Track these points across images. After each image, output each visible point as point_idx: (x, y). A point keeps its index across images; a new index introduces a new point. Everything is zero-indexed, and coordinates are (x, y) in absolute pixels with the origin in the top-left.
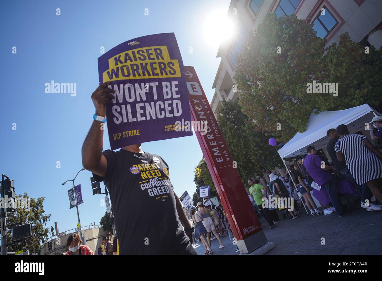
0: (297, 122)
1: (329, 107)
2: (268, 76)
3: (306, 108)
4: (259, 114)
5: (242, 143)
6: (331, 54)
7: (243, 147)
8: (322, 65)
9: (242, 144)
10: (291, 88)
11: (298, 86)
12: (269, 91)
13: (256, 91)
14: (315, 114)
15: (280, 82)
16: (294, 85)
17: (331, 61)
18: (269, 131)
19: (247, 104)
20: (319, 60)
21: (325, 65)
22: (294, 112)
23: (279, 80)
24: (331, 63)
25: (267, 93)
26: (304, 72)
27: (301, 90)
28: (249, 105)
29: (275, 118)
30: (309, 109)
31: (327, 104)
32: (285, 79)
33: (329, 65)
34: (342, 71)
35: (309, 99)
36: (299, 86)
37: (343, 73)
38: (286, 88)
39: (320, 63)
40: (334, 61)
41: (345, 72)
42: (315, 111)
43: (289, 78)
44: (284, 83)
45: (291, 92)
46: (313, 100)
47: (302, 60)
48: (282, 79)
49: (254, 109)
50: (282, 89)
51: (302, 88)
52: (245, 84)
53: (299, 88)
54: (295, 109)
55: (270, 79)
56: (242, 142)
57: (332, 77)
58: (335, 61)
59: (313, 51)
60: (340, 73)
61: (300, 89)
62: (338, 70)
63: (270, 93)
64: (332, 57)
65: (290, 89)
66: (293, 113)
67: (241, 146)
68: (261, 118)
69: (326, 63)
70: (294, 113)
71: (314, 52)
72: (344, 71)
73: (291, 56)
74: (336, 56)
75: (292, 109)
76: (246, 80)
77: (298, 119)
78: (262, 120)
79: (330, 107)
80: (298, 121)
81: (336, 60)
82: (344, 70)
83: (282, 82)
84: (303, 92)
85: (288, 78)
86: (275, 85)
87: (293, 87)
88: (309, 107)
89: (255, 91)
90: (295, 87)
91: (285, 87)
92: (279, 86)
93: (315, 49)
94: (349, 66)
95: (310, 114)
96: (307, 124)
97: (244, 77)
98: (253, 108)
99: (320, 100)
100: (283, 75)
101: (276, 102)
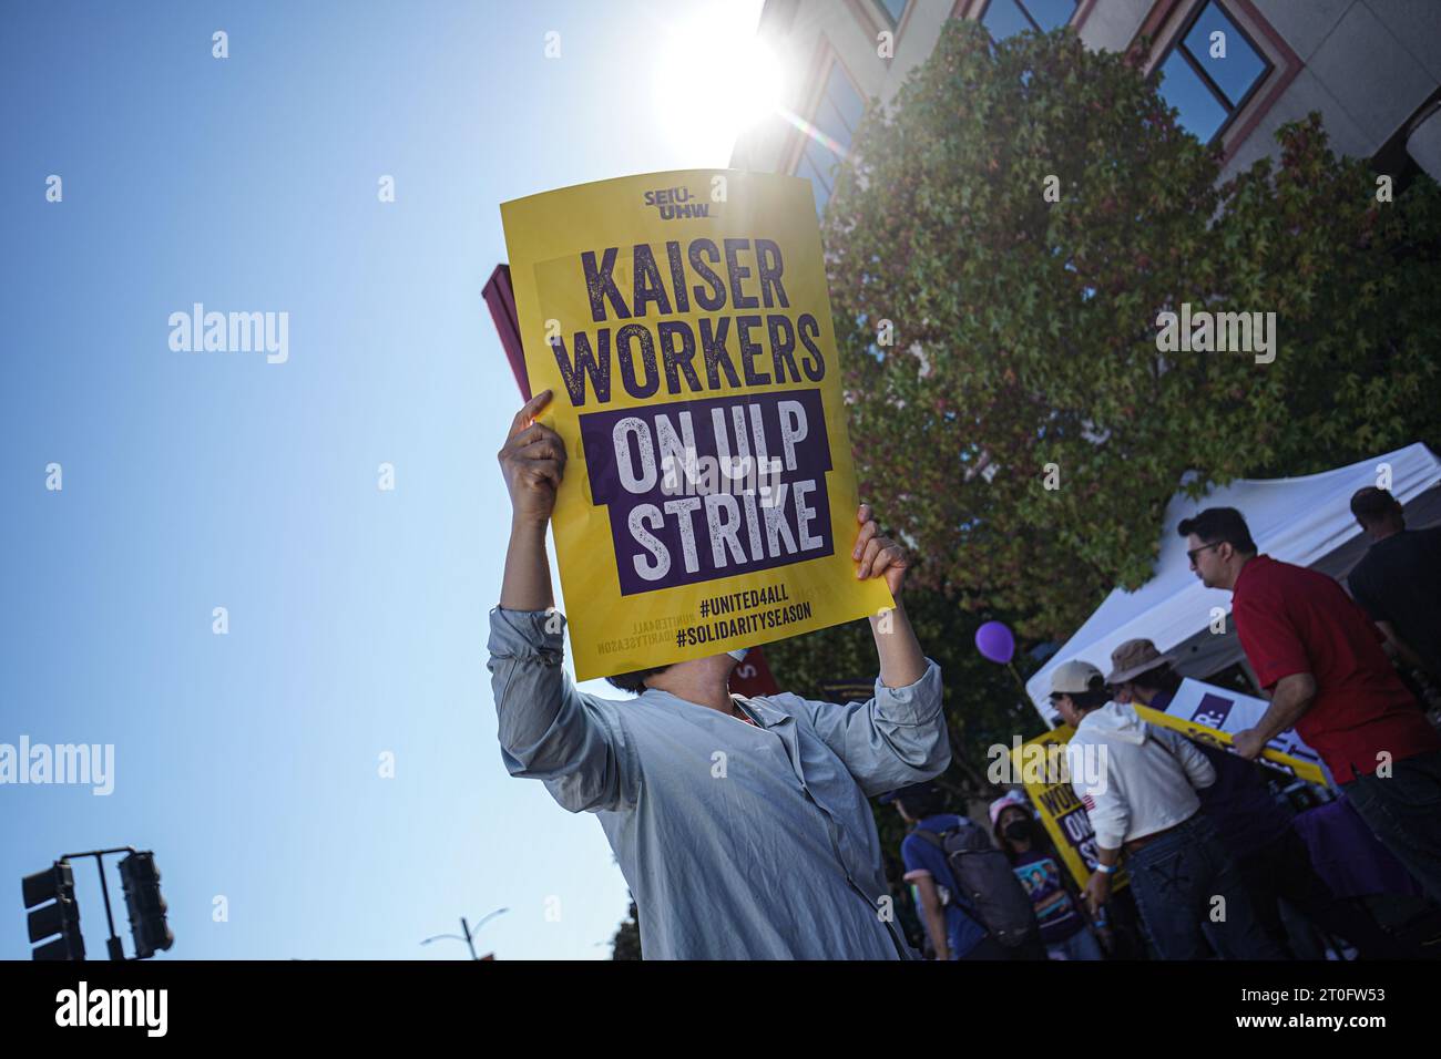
0: (1109, 539)
1: (1252, 463)
2: (961, 319)
3: (1145, 469)
4: (930, 505)
5: (851, 651)
6: (1244, 214)
7: (855, 671)
8: (1206, 266)
9: (854, 656)
10: (1070, 373)
11: (1101, 364)
12: (970, 391)
13: (906, 391)
14: (1188, 497)
15: (1019, 349)
16: (1084, 358)
17: (1246, 247)
18: (980, 586)
19: (868, 456)
20: (1191, 244)
21: (1224, 263)
22: (1091, 491)
23: (1012, 339)
24: (1249, 256)
25: (960, 400)
26: (1128, 298)
27: (1119, 386)
28: (875, 458)
29: (1003, 521)
30: (1160, 476)
31: (1242, 449)
32: (1039, 335)
33: (1239, 264)
34: (1300, 294)
35: (1157, 425)
36: (1106, 364)
37: (1303, 302)
38: (1047, 377)
39: (1199, 254)
40: (1261, 244)
41: (1312, 299)
42: (1191, 483)
43: (1060, 325)
44: (1034, 353)
45: (1071, 396)
46: (1177, 429)
47: (1116, 241)
48: (1026, 334)
49: (900, 480)
50: (1028, 378)
51: (1119, 374)
52: (852, 357)
53: (1109, 375)
54: (1095, 475)
55: (970, 335)
56: (850, 646)
58: (1266, 248)
59: (1163, 201)
60: (1292, 304)
61: (1114, 380)
62: (1280, 290)
63: (975, 400)
64: (1252, 226)
65: (1064, 377)
66: (1085, 494)
67: (848, 665)
68: (940, 525)
69: (1223, 257)
70: (1092, 496)
71: (1169, 203)
72: (1307, 295)
73: (1065, 223)
74: (1266, 222)
75: (1081, 475)
76: (858, 336)
77: (1111, 522)
78: (942, 531)
79: (1256, 463)
80: (1112, 531)
81: (1268, 240)
82: (1305, 290)
83: (1025, 344)
84: (1128, 395)
85: (1055, 327)
86: (995, 363)
87: (1078, 370)
88: (1158, 464)
89: (901, 392)
90: (1088, 371)
91: (1044, 370)
92: (1016, 367)
93: (1170, 192)
94: (1327, 267)
95: (1168, 499)
96: (1155, 545)
97: (846, 322)
98: (898, 475)
99: (1209, 428)
100: (1031, 313)
101: (1003, 444)
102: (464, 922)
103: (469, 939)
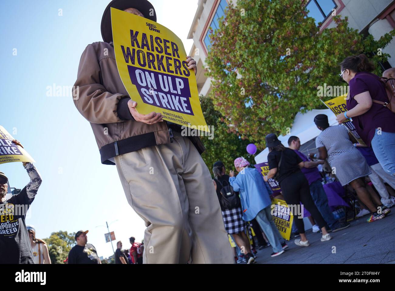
0: (280, 121)
1: (317, 104)
2: (248, 60)
3: (291, 104)
4: (236, 111)
6: (323, 39)
7: (213, 156)
8: (312, 52)
9: (213, 153)
10: (274, 77)
11: (282, 75)
12: (249, 81)
13: (232, 81)
14: (301, 113)
15: (262, 69)
16: (278, 74)
17: (322, 48)
18: (246, 133)
19: (222, 96)
20: (309, 46)
21: (316, 52)
22: (276, 108)
23: (260, 66)
24: (323, 50)
25: (246, 83)
26: (291, 59)
27: (286, 81)
29: (254, 117)
30: (294, 105)
31: (315, 100)
32: (267, 66)
33: (320, 52)
34: (334, 60)
35: (295, 93)
36: (284, 75)
37: (335, 62)
38: (268, 78)
39: (311, 49)
40: (326, 47)
41: (337, 62)
42: (302, 109)
43: (273, 64)
44: (265, 71)
45: (274, 83)
46: (300, 94)
47: (290, 44)
48: (264, 65)
49: (229, 104)
50: (263, 78)
51: (286, 78)
52: (219, 71)
53: (284, 78)
54: (278, 104)
55: (249, 65)
56: (213, 150)
57: (322, 67)
58: (327, 48)
59: (303, 34)
60: (332, 63)
61: (285, 80)
62: (329, 59)
63: (249, 84)
64: (324, 42)
65: (273, 78)
66: (275, 109)
67: (212, 155)
68: (238, 117)
69: (317, 50)
70: (276, 109)
71: (304, 34)
73: (277, 38)
74: (328, 41)
75: (274, 104)
76: (222, 66)
77: (281, 117)
78: (238, 118)
79: (318, 104)
80: (281, 119)
81: (328, 46)
82: (335, 59)
83: (263, 68)
84: (288, 84)
85: (271, 64)
86: (255, 72)
87: (276, 76)
88: (294, 102)
90: (279, 77)
91: (268, 76)
92: (260, 74)
93: (305, 31)
94: (342, 53)
95: (296, 113)
96: (291, 125)
97: (219, 62)
98: (229, 102)
99: (308, 94)
100: (265, 60)
101: (256, 97)
102: (107, 222)
103: (108, 227)
